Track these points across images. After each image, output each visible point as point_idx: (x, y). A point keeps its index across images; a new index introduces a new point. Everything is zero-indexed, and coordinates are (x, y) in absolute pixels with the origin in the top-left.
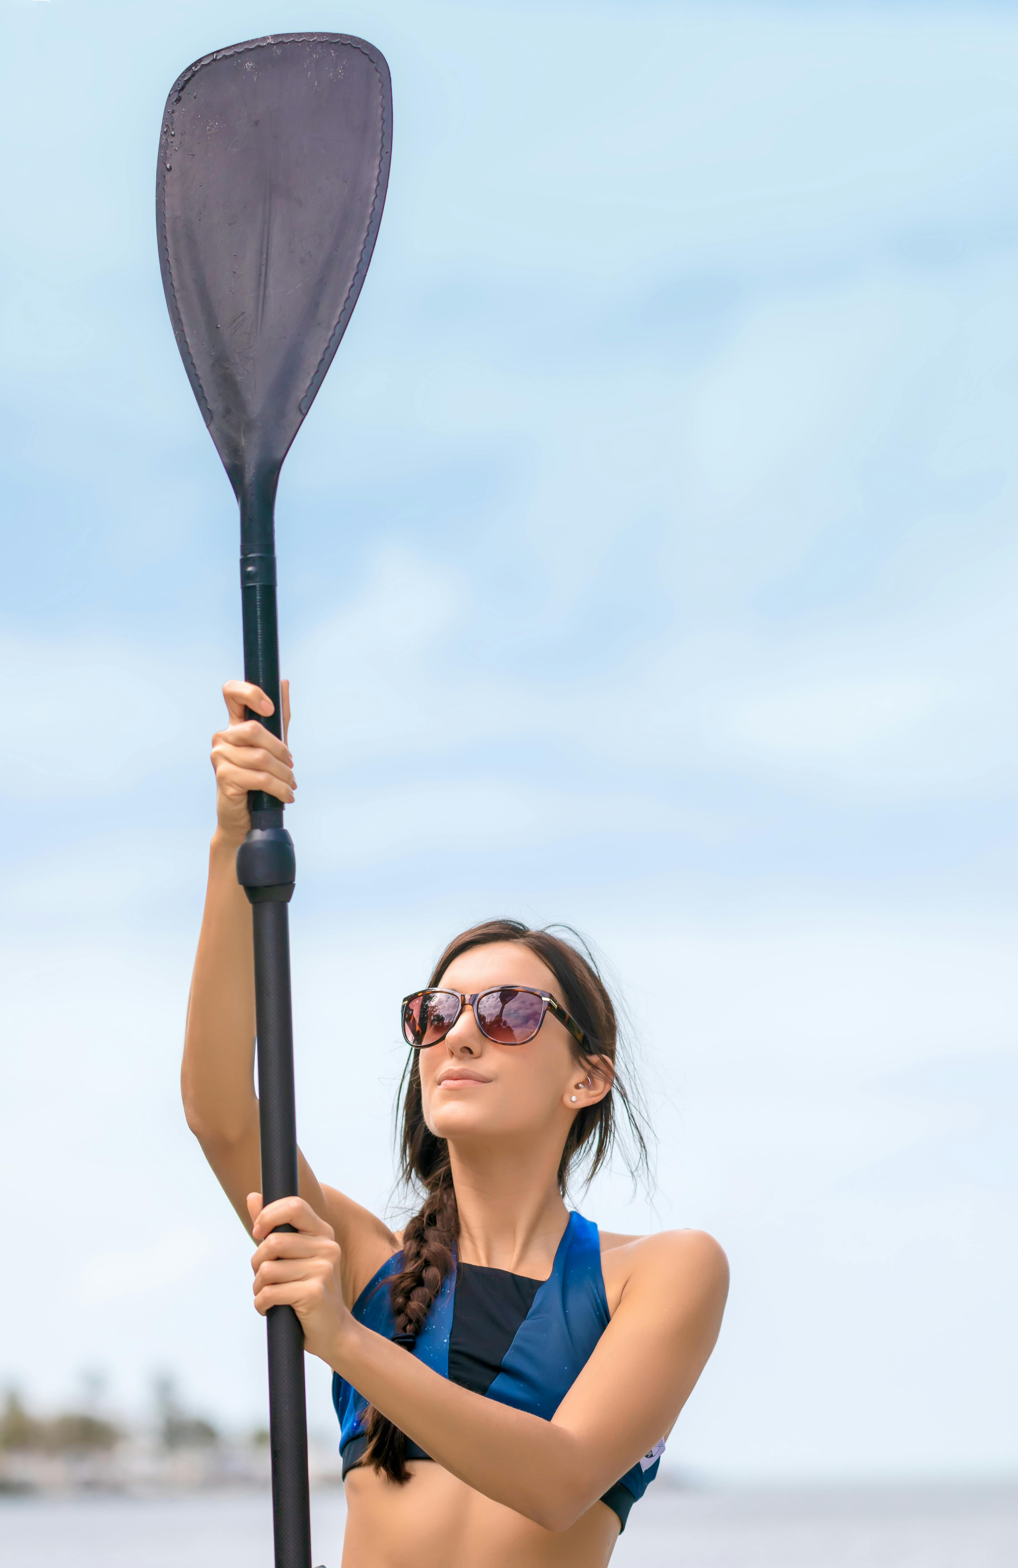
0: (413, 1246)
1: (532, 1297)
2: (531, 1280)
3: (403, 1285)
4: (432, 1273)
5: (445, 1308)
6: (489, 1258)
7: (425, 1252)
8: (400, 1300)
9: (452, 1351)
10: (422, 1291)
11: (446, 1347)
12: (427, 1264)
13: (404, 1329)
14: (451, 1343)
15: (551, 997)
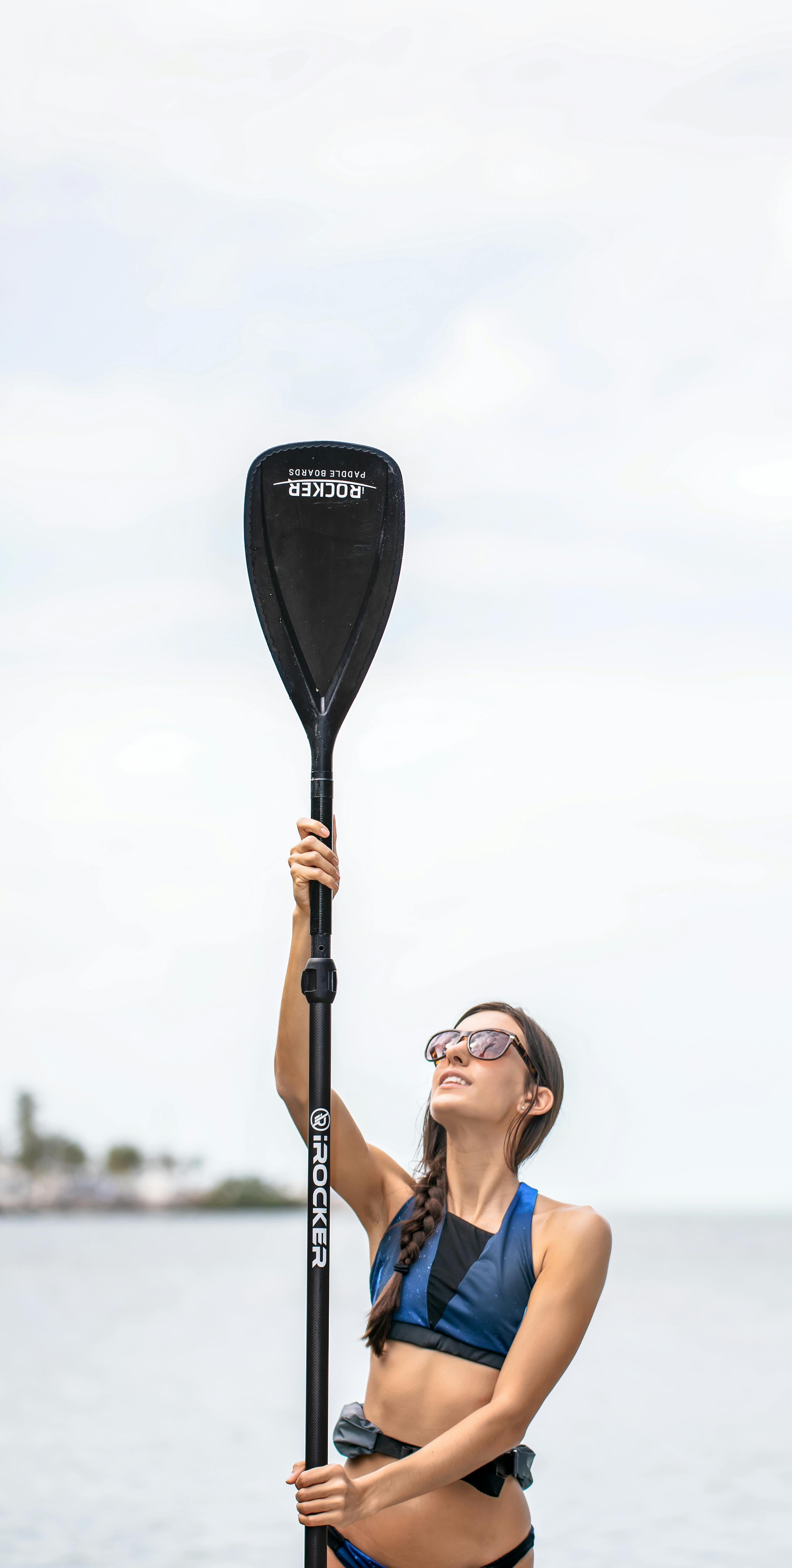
0: (420, 1198)
1: (485, 1244)
2: (486, 1233)
3: (410, 1228)
4: (429, 1221)
5: (433, 1246)
6: (462, 1213)
7: (427, 1205)
8: (406, 1239)
9: (431, 1276)
10: (421, 1235)
11: (428, 1272)
12: (428, 1214)
13: (404, 1260)
14: (432, 1270)
15: (516, 1036)
